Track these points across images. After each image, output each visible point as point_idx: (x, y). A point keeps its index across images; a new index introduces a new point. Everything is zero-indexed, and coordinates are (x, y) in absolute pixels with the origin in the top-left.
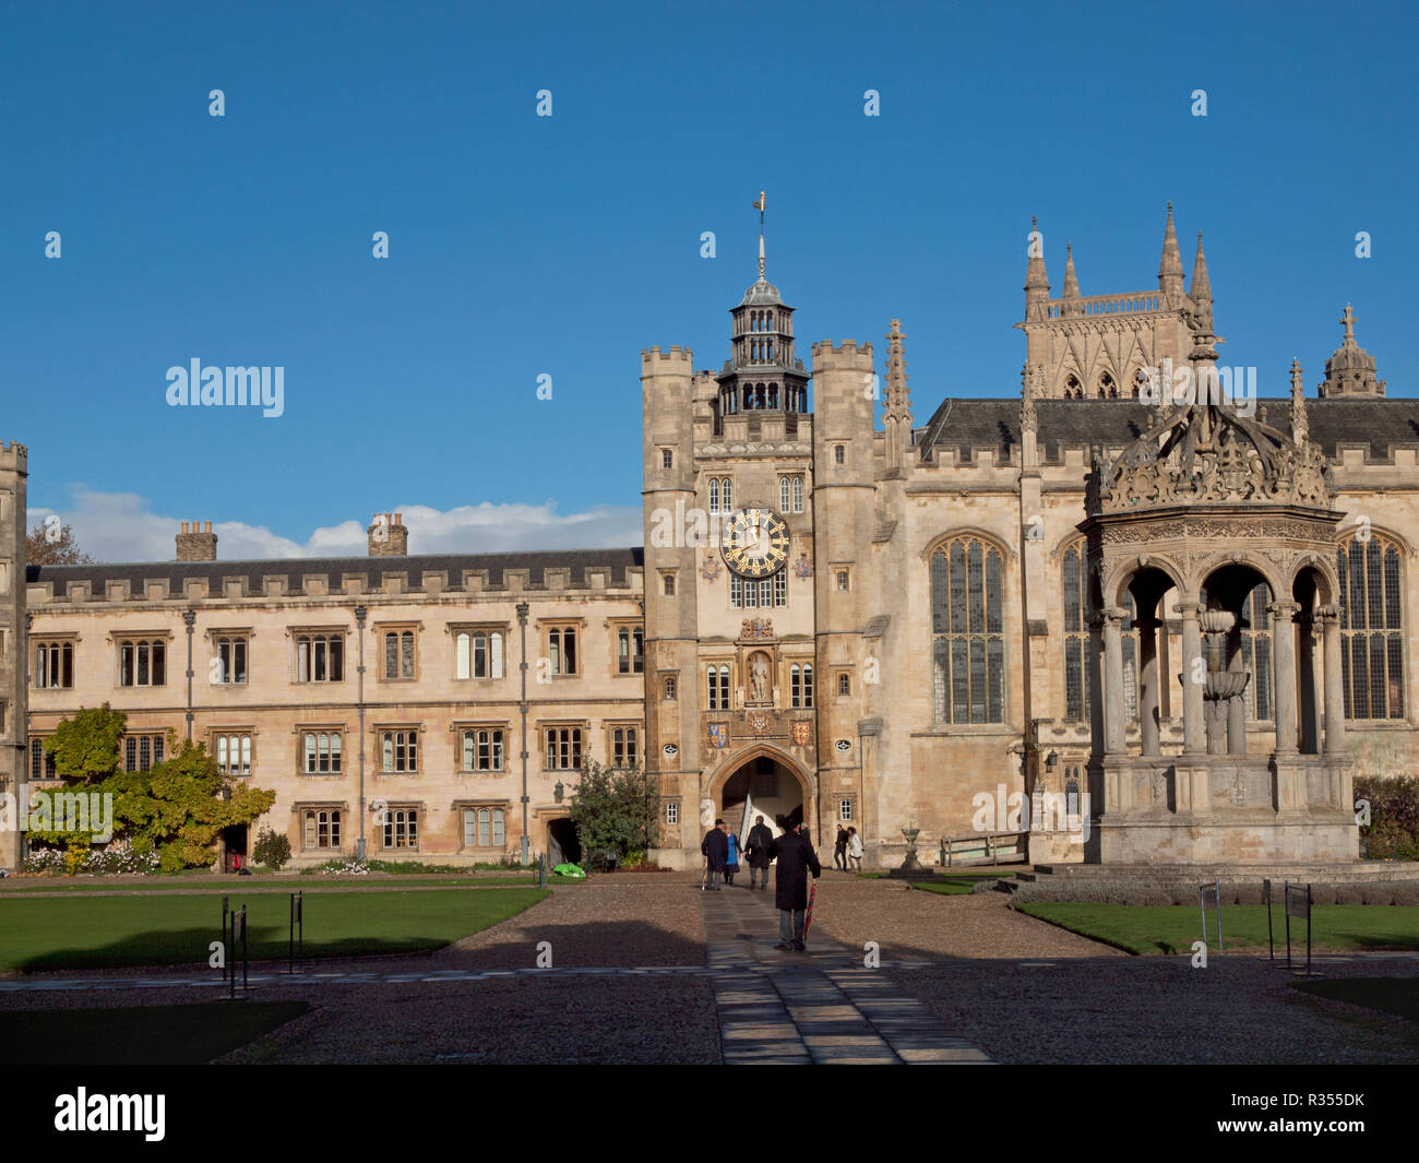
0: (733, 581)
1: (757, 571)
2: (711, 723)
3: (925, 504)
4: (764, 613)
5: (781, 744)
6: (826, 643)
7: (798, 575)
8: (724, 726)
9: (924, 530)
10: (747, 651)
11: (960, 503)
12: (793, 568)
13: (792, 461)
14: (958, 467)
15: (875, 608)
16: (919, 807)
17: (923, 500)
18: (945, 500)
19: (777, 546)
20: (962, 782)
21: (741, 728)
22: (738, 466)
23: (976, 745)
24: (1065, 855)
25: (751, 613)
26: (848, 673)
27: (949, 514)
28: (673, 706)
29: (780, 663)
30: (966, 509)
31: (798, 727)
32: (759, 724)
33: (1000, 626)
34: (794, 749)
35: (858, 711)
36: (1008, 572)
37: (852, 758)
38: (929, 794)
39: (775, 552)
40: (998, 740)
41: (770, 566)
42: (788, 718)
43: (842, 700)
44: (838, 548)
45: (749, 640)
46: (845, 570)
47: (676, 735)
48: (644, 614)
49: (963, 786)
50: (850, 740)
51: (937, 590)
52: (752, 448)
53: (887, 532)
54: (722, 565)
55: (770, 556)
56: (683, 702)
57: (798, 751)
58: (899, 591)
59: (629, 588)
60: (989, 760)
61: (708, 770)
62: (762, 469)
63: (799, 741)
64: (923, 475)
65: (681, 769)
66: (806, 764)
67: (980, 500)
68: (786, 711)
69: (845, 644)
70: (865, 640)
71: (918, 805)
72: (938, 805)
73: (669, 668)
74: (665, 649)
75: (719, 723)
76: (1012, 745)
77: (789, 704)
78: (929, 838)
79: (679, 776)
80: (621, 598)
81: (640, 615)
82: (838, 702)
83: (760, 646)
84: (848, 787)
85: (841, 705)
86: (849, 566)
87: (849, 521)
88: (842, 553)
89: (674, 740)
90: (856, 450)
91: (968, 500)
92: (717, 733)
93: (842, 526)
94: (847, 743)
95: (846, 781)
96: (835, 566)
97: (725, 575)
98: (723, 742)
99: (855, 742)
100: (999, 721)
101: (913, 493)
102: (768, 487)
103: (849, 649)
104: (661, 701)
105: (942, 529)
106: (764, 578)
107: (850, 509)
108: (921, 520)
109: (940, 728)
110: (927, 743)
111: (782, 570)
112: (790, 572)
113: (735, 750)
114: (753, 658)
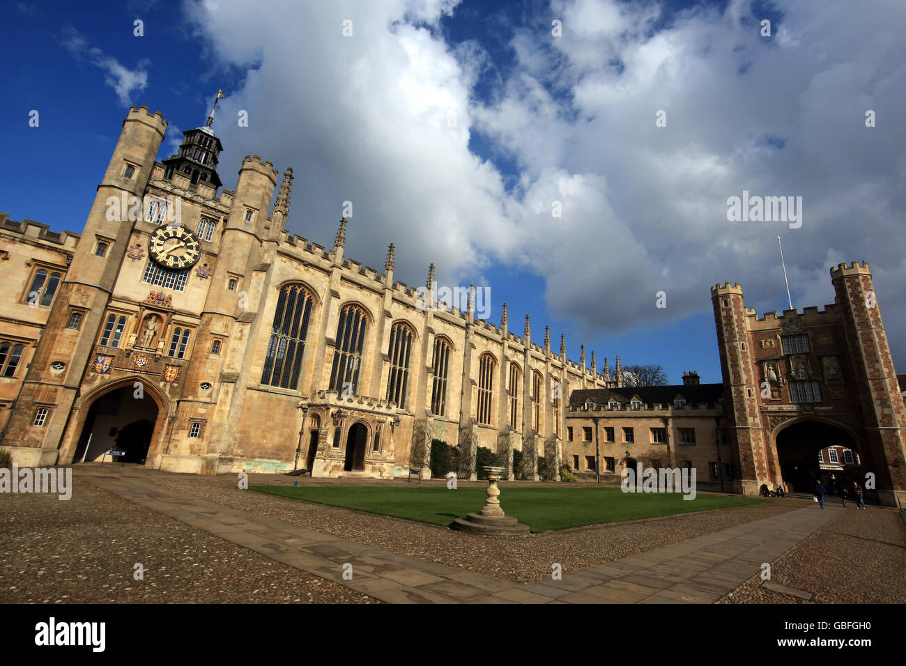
0: (149, 265)
1: (171, 263)
2: (99, 354)
3: (285, 262)
4: (168, 291)
5: (154, 379)
6: (211, 319)
7: (198, 275)
8: (110, 358)
9: (281, 274)
10: (147, 312)
11: (302, 267)
12: (196, 270)
13: (213, 212)
14: (305, 250)
16: (241, 433)
17: (284, 259)
18: (295, 264)
19: (190, 254)
20: (269, 421)
21: (124, 362)
23: (281, 400)
24: (330, 472)
25: (157, 288)
26: (221, 341)
27: (296, 272)
28: (74, 334)
29: (169, 326)
30: (304, 272)
31: (170, 369)
32: (140, 362)
33: (305, 337)
34: (162, 384)
35: (222, 366)
36: (317, 310)
37: (210, 396)
38: (249, 426)
39: (187, 257)
40: (293, 399)
41: (181, 264)
42: (164, 362)
43: (213, 356)
44: (235, 266)
45: (151, 305)
46: (235, 279)
47: (69, 356)
48: (69, 265)
49: (269, 423)
50: (212, 383)
51: (280, 308)
52: (188, 195)
53: (265, 268)
54: (146, 253)
55: (183, 258)
56: (84, 334)
57: (165, 386)
58: (260, 302)
59: (61, 244)
60: (286, 410)
61: (85, 389)
62: (192, 208)
63: (168, 379)
64: (285, 247)
65: (64, 383)
66: (168, 395)
67: (311, 270)
68: (164, 357)
69: (225, 323)
70: (237, 323)
71: (241, 432)
72: (252, 433)
73: (80, 305)
74: (82, 291)
75: (105, 355)
76: (300, 403)
77: (166, 354)
78: (242, 454)
79: (61, 389)
80: (51, 248)
81: (65, 265)
82: (210, 357)
83: (157, 310)
84: (202, 415)
85: (211, 359)
86: (239, 277)
87: (247, 253)
88: (237, 268)
89: (65, 360)
90: (258, 216)
91: (306, 268)
92: (102, 363)
93: (241, 254)
94: (208, 384)
95: (202, 411)
96: (230, 275)
97: (145, 260)
98: (105, 370)
99: (215, 385)
100: (295, 389)
101: (281, 253)
102: (193, 219)
103: (226, 326)
104: (64, 328)
105: (291, 277)
106: (175, 270)
107: (248, 246)
108: (282, 269)
109: (263, 387)
110: (255, 394)
111: (188, 268)
112: (193, 272)
113: (114, 377)
114: (148, 317)
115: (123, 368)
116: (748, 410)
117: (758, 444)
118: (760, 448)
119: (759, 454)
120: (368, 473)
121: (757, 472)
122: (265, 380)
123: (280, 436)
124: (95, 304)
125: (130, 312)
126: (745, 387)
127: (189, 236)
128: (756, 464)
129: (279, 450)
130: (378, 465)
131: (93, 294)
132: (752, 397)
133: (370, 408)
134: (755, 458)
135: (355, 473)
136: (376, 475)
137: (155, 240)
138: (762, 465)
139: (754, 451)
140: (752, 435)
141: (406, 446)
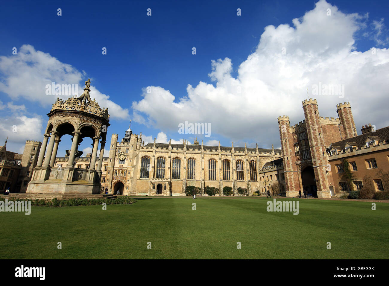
0: (119, 161)
2: (114, 178)
4: (122, 164)
6: (128, 168)
10: (119, 169)
11: (146, 153)
13: (127, 147)
14: (146, 149)
15: (135, 164)
18: (144, 152)
22: (122, 147)
23: (145, 181)
24: (152, 195)
25: (120, 164)
26: (130, 172)
27: (144, 154)
29: (123, 170)
32: (120, 178)
33: (149, 167)
35: (131, 176)
36: (151, 161)
37: (129, 182)
39: (124, 157)
40: (148, 180)
42: (123, 177)
43: (129, 175)
44: (130, 157)
46: (131, 160)
47: (109, 178)
48: (108, 164)
49: (143, 186)
50: (129, 180)
51: (142, 163)
52: (123, 146)
53: (137, 156)
54: (118, 159)
56: (110, 174)
57: (123, 181)
58: (137, 162)
60: (146, 183)
61: (113, 183)
62: (124, 148)
64: (141, 149)
65: (109, 183)
67: (148, 152)
70: (132, 168)
71: (137, 188)
72: (139, 188)
73: (109, 170)
77: (124, 175)
78: (138, 192)
80: (106, 162)
83: (121, 168)
90: (134, 146)
95: (128, 185)
100: (148, 178)
101: (141, 151)
102: (124, 150)
103: (130, 169)
104: (108, 174)
105: (143, 156)
106: (123, 160)
107: (132, 153)
108: (141, 154)
109: (141, 179)
110: (139, 180)
111: (125, 159)
112: (126, 160)
113: (116, 180)
114: (120, 170)
115: (117, 179)
116: (286, 165)
117: (290, 177)
118: (291, 179)
119: (290, 181)
120: (163, 195)
121: (289, 188)
122: (141, 177)
123: (145, 188)
124: (111, 170)
125: (117, 169)
126: (285, 156)
127: (124, 153)
128: (289, 185)
129: (145, 191)
130: (165, 193)
131: (110, 168)
132: (288, 160)
133: (161, 180)
134: (289, 183)
135: (160, 195)
136: (165, 195)
137: (119, 156)
138: (292, 185)
139: (289, 180)
140: (288, 174)
141: (181, 188)
